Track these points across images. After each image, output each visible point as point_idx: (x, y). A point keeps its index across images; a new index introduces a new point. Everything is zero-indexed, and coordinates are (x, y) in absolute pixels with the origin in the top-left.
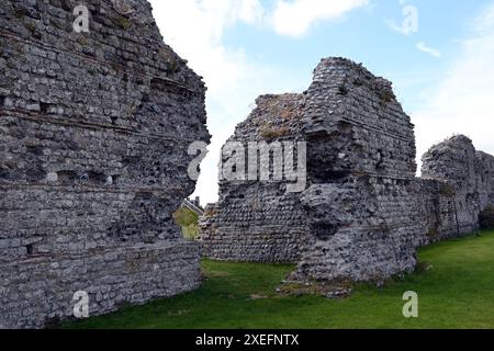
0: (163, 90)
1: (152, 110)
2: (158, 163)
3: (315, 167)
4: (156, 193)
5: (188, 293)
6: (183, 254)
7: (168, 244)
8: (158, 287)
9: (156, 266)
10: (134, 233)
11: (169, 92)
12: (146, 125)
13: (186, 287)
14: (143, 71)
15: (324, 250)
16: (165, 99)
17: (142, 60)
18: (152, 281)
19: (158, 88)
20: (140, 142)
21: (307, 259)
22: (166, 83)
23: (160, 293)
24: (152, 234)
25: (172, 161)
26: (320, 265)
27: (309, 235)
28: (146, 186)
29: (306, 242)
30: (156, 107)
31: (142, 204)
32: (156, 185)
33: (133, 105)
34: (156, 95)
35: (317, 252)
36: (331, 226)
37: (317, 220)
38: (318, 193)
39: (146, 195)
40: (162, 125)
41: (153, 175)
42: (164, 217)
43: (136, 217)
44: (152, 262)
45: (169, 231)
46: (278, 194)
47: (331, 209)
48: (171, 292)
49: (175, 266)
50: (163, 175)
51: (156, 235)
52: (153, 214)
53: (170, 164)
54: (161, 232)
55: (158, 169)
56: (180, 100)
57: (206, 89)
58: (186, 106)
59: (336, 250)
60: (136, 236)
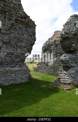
0: (20, 23)
1: (15, 29)
2: (16, 45)
3: (65, 49)
4: (15, 54)
5: (24, 83)
6: (23, 72)
7: (19, 69)
8: (14, 81)
9: (13, 75)
10: (7, 64)
11: (22, 24)
12: (13, 33)
13: (23, 81)
14: (12, 16)
15: (66, 74)
16: (21, 26)
17: (12, 12)
18: (11, 79)
19: (18, 22)
20: (9, 38)
21: (60, 76)
22: (21, 21)
23: (14, 82)
24: (14, 65)
25: (22, 45)
26: (64, 78)
27: (62, 69)
28: (12, 51)
29: (61, 71)
30: (17, 28)
31: (10, 56)
32: (16, 51)
33: (8, 26)
34: (18, 25)
35: (64, 74)
36: (69, 67)
37: (64, 65)
38: (65, 56)
39: (12, 54)
40: (19, 34)
41: (15, 48)
42: (18, 60)
43: (8, 60)
44: (12, 73)
45: (20, 65)
46: (56, 57)
47: (69, 62)
48: (18, 82)
49: (20, 75)
50: (18, 48)
51: (16, 66)
52: (14, 60)
53: (21, 45)
54: (17, 65)
55: (17, 46)
56: (26, 27)
57: (36, 25)
58: (28, 29)
59: (70, 74)
60: (8, 65)
